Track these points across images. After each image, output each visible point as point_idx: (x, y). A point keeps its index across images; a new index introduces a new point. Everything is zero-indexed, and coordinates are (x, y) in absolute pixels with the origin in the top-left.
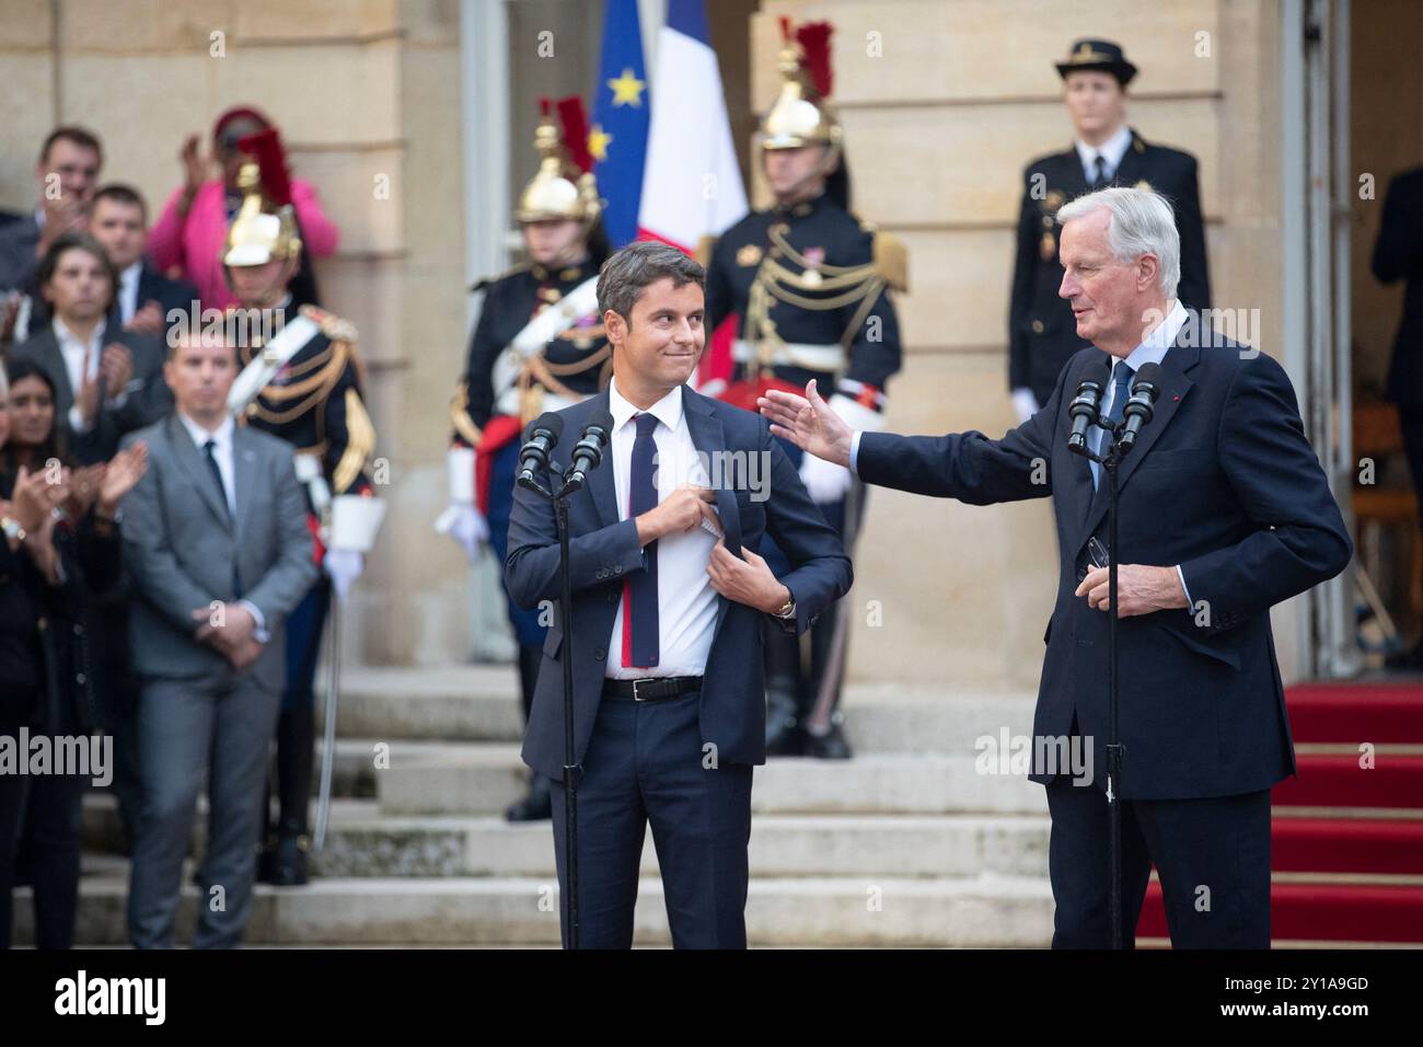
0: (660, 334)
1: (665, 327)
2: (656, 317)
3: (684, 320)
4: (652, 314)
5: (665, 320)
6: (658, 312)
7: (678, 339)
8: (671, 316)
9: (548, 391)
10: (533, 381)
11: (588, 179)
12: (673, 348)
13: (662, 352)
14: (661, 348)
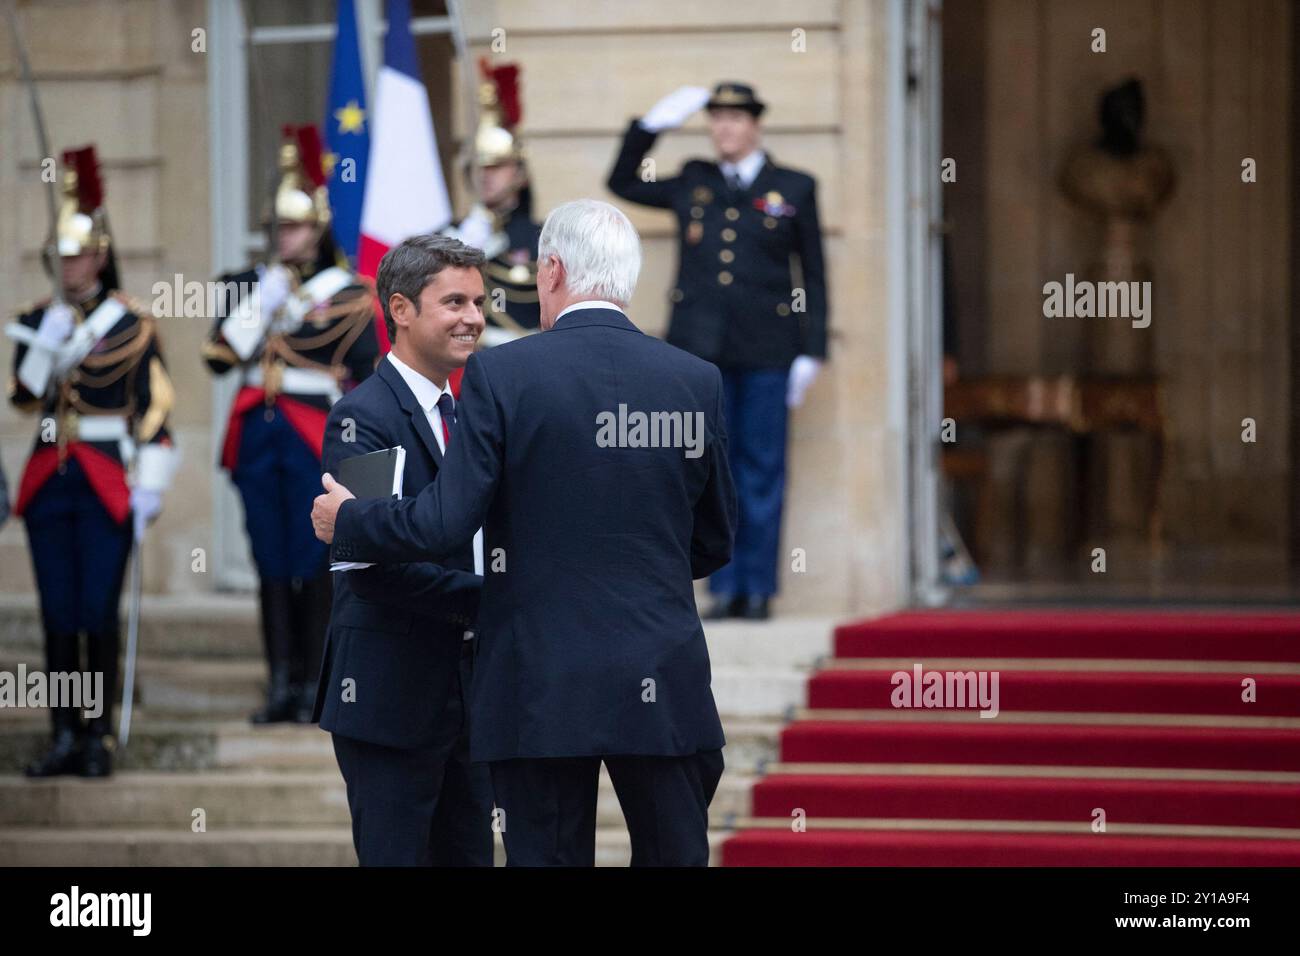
0: (448, 315)
1: (454, 310)
2: (446, 301)
3: (471, 304)
4: (444, 298)
5: (453, 304)
6: (450, 296)
7: (468, 320)
8: (459, 300)
9: (289, 364)
10: (276, 357)
11: (322, 194)
12: (461, 329)
13: (450, 332)
14: (451, 329)
